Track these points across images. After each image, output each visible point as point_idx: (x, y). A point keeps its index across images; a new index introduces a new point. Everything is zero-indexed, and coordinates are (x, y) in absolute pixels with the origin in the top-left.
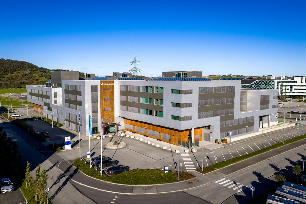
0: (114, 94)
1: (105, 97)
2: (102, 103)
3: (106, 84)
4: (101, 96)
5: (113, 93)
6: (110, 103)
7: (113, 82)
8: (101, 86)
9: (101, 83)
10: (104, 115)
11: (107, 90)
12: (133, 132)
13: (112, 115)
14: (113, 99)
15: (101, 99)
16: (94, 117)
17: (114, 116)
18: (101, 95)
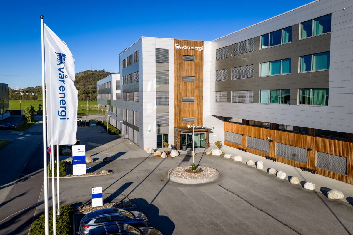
0: (202, 70)
1: (185, 73)
2: (177, 86)
3: (186, 48)
4: (176, 72)
5: (200, 66)
6: (194, 87)
7: (201, 44)
8: (176, 51)
9: (176, 45)
10: (180, 111)
11: (188, 60)
12: (240, 149)
13: (197, 112)
14: (200, 80)
15: (176, 78)
16: (161, 114)
17: (201, 114)
18: (175, 70)
